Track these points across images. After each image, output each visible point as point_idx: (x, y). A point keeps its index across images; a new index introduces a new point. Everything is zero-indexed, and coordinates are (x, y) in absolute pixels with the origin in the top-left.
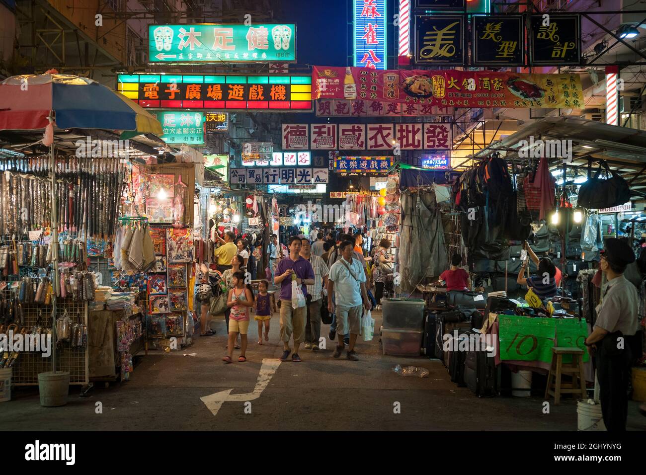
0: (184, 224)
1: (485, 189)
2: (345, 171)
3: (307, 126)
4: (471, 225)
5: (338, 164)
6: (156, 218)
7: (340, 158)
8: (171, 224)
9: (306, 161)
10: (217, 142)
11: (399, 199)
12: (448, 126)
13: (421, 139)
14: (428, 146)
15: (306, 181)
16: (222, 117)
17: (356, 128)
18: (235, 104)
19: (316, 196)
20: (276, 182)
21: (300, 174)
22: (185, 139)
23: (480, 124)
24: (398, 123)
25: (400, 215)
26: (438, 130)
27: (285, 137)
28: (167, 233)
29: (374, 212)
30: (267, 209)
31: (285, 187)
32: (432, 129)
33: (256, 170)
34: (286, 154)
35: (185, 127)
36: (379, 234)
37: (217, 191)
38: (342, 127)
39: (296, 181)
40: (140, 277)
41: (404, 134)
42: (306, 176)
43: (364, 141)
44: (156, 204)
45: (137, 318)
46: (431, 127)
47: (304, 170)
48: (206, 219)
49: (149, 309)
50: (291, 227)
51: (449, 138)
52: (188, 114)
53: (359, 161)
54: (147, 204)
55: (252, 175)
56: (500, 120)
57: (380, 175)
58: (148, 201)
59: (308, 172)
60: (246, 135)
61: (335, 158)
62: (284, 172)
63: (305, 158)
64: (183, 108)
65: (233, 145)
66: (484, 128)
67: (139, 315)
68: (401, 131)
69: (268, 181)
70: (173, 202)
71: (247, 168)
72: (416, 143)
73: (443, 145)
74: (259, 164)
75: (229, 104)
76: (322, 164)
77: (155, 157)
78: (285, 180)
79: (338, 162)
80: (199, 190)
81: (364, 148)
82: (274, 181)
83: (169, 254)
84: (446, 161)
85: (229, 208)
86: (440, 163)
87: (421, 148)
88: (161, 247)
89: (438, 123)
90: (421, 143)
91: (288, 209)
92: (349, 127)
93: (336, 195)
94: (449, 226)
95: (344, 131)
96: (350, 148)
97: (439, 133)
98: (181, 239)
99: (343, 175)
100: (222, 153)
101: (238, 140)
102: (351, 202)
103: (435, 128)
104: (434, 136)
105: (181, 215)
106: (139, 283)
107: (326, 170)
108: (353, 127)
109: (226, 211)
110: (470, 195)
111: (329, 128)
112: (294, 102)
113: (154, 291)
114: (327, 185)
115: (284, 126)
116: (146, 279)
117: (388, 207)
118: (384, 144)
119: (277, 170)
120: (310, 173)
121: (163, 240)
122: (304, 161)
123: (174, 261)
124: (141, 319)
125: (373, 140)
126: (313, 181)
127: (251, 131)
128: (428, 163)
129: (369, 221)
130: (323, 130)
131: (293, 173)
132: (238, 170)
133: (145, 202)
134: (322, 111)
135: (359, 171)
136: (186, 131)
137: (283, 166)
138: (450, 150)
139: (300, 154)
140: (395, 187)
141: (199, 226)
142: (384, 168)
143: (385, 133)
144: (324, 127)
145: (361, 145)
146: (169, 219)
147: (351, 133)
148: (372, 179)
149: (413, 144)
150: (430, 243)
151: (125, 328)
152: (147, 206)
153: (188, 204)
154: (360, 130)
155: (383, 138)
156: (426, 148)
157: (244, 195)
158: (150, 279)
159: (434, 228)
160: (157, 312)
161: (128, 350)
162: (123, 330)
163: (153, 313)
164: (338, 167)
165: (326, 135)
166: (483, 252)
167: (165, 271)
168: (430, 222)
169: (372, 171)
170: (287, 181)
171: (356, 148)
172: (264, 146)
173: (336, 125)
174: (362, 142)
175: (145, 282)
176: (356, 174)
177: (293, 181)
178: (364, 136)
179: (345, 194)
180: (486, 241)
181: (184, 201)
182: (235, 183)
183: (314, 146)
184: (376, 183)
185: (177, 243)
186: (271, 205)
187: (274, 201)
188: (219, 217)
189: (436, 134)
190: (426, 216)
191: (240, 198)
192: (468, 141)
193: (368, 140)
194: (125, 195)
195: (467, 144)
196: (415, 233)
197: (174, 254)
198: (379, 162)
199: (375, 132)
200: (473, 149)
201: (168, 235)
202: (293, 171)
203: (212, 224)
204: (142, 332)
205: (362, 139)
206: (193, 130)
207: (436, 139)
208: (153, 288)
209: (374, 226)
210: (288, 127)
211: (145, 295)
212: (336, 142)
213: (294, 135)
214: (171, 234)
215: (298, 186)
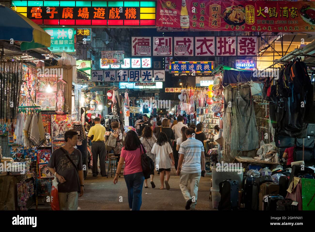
0: (65, 111)
1: (291, 84)
2: (177, 72)
3: (150, 38)
4: (278, 111)
5: (172, 67)
6: (44, 107)
7: (173, 63)
8: (55, 111)
9: (148, 64)
10: (82, 50)
11: (223, 92)
12: (255, 38)
13: (235, 48)
14: (241, 53)
15: (148, 79)
16: (87, 32)
17: (187, 40)
18: (99, 22)
19: (155, 91)
20: (126, 80)
21: (143, 74)
22: (61, 48)
23: (279, 37)
24: (218, 36)
25: (224, 105)
26: (248, 41)
27: (134, 47)
28: (52, 118)
29: (202, 102)
30: (121, 100)
31: (132, 84)
32: (243, 40)
33: (111, 71)
34: (133, 60)
35: (61, 39)
36: (206, 119)
37: (85, 86)
38: (176, 39)
39: (141, 80)
40: (32, 151)
41: (223, 44)
42: (148, 76)
43: (192, 49)
44: (44, 96)
45: (31, 181)
46: (243, 39)
47: (147, 72)
48: (78, 108)
49: (39, 175)
50: (138, 114)
51: (256, 48)
52: (63, 30)
53: (188, 65)
54: (37, 96)
55: (108, 75)
56: (294, 34)
57: (203, 75)
58: (38, 94)
59: (150, 73)
60: (103, 46)
61: (170, 62)
62: (132, 73)
63: (147, 63)
64: (60, 25)
65: (93, 53)
66: (282, 40)
67: (32, 179)
68: (220, 42)
69: (120, 80)
70: (56, 95)
71: (104, 70)
72: (232, 51)
73: (252, 52)
74: (113, 67)
75: (93, 21)
76: (160, 67)
77: (43, 61)
78: (132, 79)
79: (172, 65)
80: (74, 86)
81: (193, 55)
82: (124, 80)
83: (53, 134)
84: (253, 65)
85: (94, 99)
86: (249, 66)
87: (235, 55)
88: (48, 128)
89: (247, 36)
90: (235, 50)
91: (136, 101)
92: (182, 39)
93: (170, 90)
94: (260, 113)
95: (178, 42)
96: (182, 55)
97: (249, 43)
98: (62, 122)
99: (176, 75)
100: (86, 59)
101: (97, 49)
102: (185, 95)
103: (246, 39)
104: (245, 46)
105: (62, 104)
106: (31, 155)
107: (163, 71)
108: (185, 39)
109: (92, 102)
110: (279, 89)
111: (167, 40)
112: (143, 21)
113: (43, 161)
114: (163, 82)
115: (133, 39)
116: (36, 152)
117: (215, 98)
118: (208, 52)
119: (127, 71)
120: (151, 74)
121: (49, 123)
122: (146, 64)
123: (57, 139)
124: (33, 182)
125: (200, 49)
126: (153, 79)
127: (107, 42)
128: (240, 66)
129: (198, 109)
130: (162, 41)
131: (138, 74)
132: (97, 72)
133: (36, 95)
135: (188, 72)
136: (61, 42)
137: (131, 69)
138: (256, 56)
139: (143, 59)
140: (219, 83)
141: (75, 113)
142: (207, 70)
143: (208, 43)
144: (163, 39)
145: (190, 53)
146: (53, 108)
147: (183, 43)
148: (197, 78)
149: (229, 52)
150: (245, 126)
151: (23, 189)
152: (37, 98)
153: (67, 96)
154: (189, 41)
155: (207, 47)
156: (239, 54)
157: (104, 90)
158: (39, 152)
159: (249, 114)
160: (45, 177)
161: (25, 205)
162: (22, 190)
163: (41, 177)
164: (172, 69)
165: (164, 45)
166: (286, 132)
167: (50, 146)
168: (246, 110)
169: (198, 72)
170: (134, 80)
171: (187, 54)
172: (118, 54)
173: (172, 38)
174: (191, 51)
175: (36, 155)
176: (185, 74)
177: (138, 80)
178: (193, 46)
179: (177, 90)
180: (289, 123)
181: (64, 95)
182: (96, 81)
183: (155, 53)
184: (201, 81)
185: (59, 126)
186: (124, 97)
187: (126, 95)
188: (87, 107)
189: (247, 44)
190: (243, 105)
191: (101, 92)
192: (270, 49)
193: (196, 49)
194: (22, 89)
195: (269, 52)
196: (235, 118)
197: (57, 134)
198: (203, 65)
199: (201, 42)
200: (274, 56)
201: (53, 120)
202: (138, 72)
203: (82, 112)
204: (34, 192)
205: (192, 48)
206: (66, 42)
207: (246, 48)
208: (41, 159)
209: (202, 113)
210: (136, 39)
211: (36, 165)
212: (172, 51)
213: (140, 45)
214: (55, 118)
215: (143, 84)
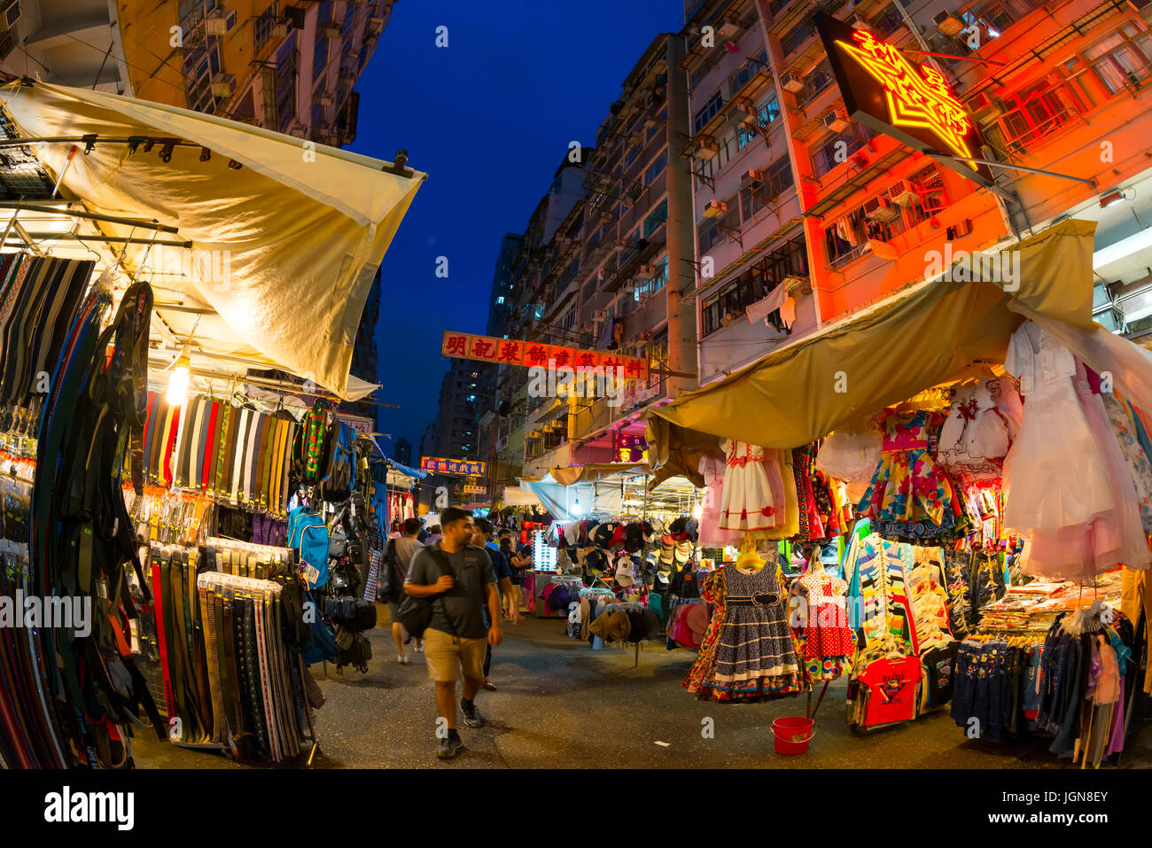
134: (453, 349)
